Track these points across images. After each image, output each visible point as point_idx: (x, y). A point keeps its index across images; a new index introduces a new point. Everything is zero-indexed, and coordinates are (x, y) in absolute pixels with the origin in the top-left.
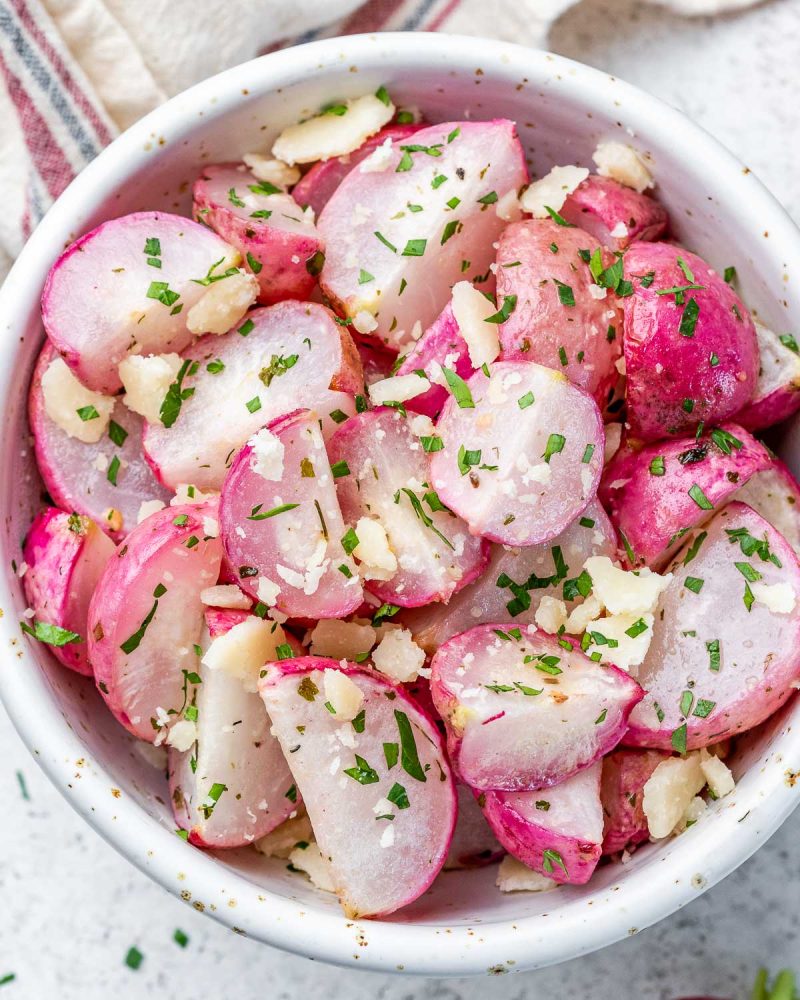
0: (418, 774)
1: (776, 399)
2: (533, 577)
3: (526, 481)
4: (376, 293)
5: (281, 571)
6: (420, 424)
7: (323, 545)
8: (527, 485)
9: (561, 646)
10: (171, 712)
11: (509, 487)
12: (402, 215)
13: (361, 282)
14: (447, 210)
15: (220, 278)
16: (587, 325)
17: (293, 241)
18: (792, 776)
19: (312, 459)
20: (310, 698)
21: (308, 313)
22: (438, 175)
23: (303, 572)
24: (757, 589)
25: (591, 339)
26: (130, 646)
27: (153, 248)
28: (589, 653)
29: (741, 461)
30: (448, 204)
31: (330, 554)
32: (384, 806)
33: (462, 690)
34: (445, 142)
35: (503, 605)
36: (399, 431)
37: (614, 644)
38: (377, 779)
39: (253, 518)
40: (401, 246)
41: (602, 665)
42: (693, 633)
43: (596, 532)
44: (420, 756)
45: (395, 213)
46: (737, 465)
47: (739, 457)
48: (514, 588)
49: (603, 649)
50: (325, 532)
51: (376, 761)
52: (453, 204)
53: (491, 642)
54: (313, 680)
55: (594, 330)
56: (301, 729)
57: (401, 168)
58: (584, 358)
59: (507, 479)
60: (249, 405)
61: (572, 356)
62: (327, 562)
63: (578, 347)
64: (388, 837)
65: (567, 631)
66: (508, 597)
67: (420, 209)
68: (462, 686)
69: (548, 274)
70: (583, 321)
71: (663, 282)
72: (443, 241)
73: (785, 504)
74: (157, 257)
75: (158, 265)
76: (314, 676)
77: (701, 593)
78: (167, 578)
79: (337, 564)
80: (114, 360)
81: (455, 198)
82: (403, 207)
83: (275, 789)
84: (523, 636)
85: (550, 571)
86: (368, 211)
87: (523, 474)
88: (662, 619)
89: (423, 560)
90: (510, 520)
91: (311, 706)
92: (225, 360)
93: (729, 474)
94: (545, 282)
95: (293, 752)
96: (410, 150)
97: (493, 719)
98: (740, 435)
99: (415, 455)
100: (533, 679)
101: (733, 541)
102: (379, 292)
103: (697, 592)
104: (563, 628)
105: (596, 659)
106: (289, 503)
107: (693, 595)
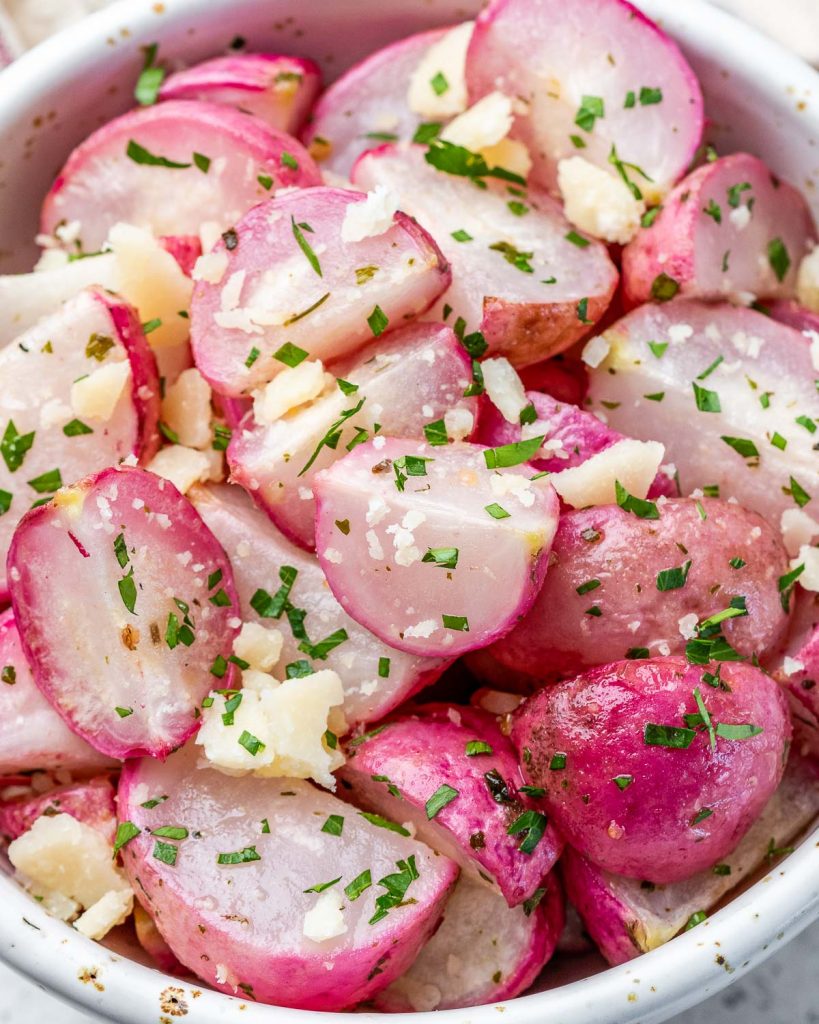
1: (611, 910)
2: (304, 614)
3: (391, 529)
4: (636, 359)
5: (238, 278)
6: (462, 419)
7: (279, 320)
8: (388, 531)
9: (217, 660)
10: (78, 243)
11: (376, 508)
12: (754, 386)
13: (651, 345)
14: (768, 435)
15: (625, 178)
16: (639, 615)
18: (93, 976)
20: (91, 352)
22: (816, 423)
23: (242, 304)
25: (622, 624)
26: (137, 154)
27: (651, 98)
28: (212, 694)
29: (503, 853)
30: (776, 434)
31: (270, 332)
33: (109, 499)
36: (443, 387)
37: (229, 721)
38: (13, 469)
39: (295, 227)
40: (707, 385)
41: (197, 709)
42: (266, 830)
43: (375, 683)
45: (754, 380)
46: (497, 847)
47: (510, 850)
49: (219, 709)
50: (295, 319)
52: (779, 442)
54: (112, 350)
55: (635, 626)
56: (49, 348)
58: (595, 617)
59: (389, 504)
61: (593, 599)
62: (259, 330)
63: (608, 607)
65: (244, 673)
66: (271, 586)
67: (766, 405)
68: (114, 499)
69: (698, 555)
70: (644, 610)
71: (716, 702)
72: (727, 440)
73: (491, 970)
74: (638, 103)
75: (628, 105)
76: (119, 350)
77: (322, 833)
78: (219, 165)
79: (259, 344)
80: (499, 81)
81: (785, 442)
82: (765, 388)
84: (221, 609)
85: (316, 634)
87: (401, 525)
88: (283, 794)
90: (344, 527)
91: (81, 354)
92: (529, 216)
93: (481, 834)
94: (685, 551)
95: (21, 346)
97: (78, 545)
98: (545, 855)
99: (418, 415)
100: (152, 607)
101: (400, 864)
102: (638, 363)
103: (325, 829)
104: (245, 666)
105: (206, 703)
106: (322, 262)
107: (320, 825)
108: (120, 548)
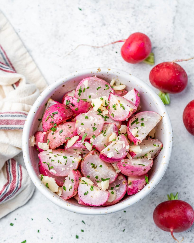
0: (137, 119)
2: (102, 117)
5: (124, 147)
6: (92, 140)
7: (117, 143)
9: (110, 108)
12: (61, 163)
13: (74, 162)
14: (57, 157)
15: (85, 182)
17: (74, 174)
18: (109, 70)
19: (107, 149)
21: (83, 167)
22: (52, 161)
23: (122, 144)
24: (86, 87)
25: (65, 126)
27: (85, 194)
28: (108, 104)
31: (117, 141)
32: (145, 120)
34: (46, 163)
35: (108, 119)
37: (106, 101)
38: (142, 123)
39: (120, 154)
40: (66, 160)
41: (109, 101)
42: (97, 93)
44: (135, 120)
48: (105, 119)
49: (107, 102)
50: (115, 144)
51: (140, 124)
53: (116, 116)
54: (135, 136)
57: (53, 168)
60: (101, 167)
61: (69, 127)
63: (68, 126)
64: (148, 117)
66: (107, 119)
67: (58, 161)
74: (87, 192)
75: (88, 192)
79: (118, 140)
81: (54, 156)
82: (59, 163)
83: (148, 141)
84: (111, 113)
85: (100, 116)
86: (62, 168)
89: (111, 129)
91: (139, 134)
92: (95, 176)
93: (72, 99)
96: (49, 168)
100: (118, 106)
101: (81, 95)
102: (74, 158)
104: (106, 110)
105: (109, 103)
106: (115, 150)
107: (91, 96)
108: (124, 108)
